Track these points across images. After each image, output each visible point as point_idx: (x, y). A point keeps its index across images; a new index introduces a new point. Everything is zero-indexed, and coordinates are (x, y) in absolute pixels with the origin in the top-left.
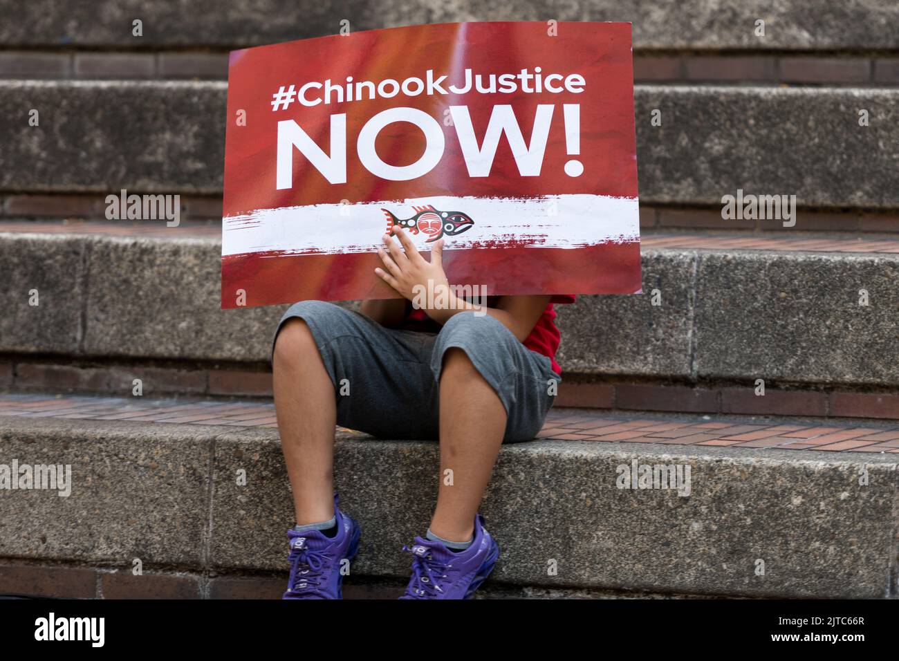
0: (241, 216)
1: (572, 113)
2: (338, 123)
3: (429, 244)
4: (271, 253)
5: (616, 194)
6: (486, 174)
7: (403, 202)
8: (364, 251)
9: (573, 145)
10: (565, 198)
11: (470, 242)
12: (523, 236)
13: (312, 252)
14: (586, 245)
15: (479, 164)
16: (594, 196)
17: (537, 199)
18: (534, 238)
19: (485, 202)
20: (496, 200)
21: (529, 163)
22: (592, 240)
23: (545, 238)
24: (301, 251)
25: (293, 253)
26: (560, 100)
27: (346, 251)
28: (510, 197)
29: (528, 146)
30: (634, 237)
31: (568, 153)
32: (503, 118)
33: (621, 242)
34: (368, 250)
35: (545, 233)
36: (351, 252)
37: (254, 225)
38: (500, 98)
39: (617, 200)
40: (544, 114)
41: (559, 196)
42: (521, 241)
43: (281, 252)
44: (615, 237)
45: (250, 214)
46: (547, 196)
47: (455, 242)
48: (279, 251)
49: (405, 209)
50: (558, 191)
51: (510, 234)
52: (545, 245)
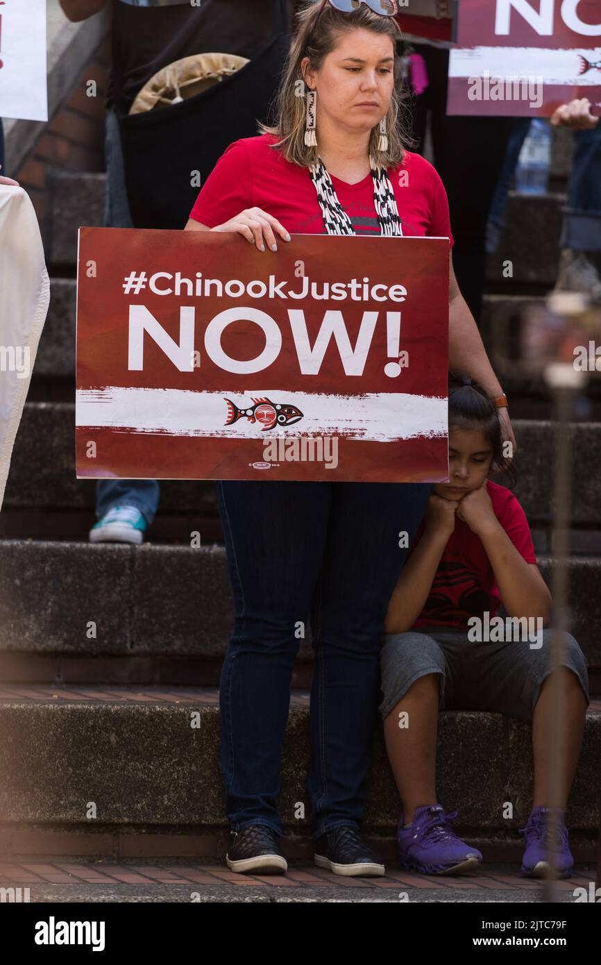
0: (94, 391)
1: (394, 320)
2: (187, 315)
3: (264, 433)
4: (123, 429)
5: (429, 393)
6: (316, 372)
7: (243, 393)
8: (207, 436)
9: (393, 349)
10: (384, 396)
11: (300, 433)
12: (346, 429)
13: (161, 432)
14: (400, 439)
15: (310, 362)
16: (409, 395)
17: (359, 396)
18: (354, 431)
19: (314, 397)
20: (323, 396)
21: (354, 363)
22: (406, 434)
23: (364, 431)
24: (151, 431)
25: (144, 432)
26: (383, 308)
27: (192, 434)
28: (335, 394)
29: (353, 349)
30: (443, 432)
31: (388, 356)
32: (333, 322)
33: (431, 437)
34: (211, 434)
35: (364, 428)
36: (196, 435)
37: (106, 400)
38: (332, 305)
39: (429, 399)
40: (369, 320)
41: (379, 394)
42: (343, 433)
43: (133, 429)
44: (425, 432)
45: (103, 390)
46: (367, 394)
47: (287, 432)
48: (131, 428)
49: (245, 400)
50: (377, 390)
51: (334, 427)
52: (364, 438)
